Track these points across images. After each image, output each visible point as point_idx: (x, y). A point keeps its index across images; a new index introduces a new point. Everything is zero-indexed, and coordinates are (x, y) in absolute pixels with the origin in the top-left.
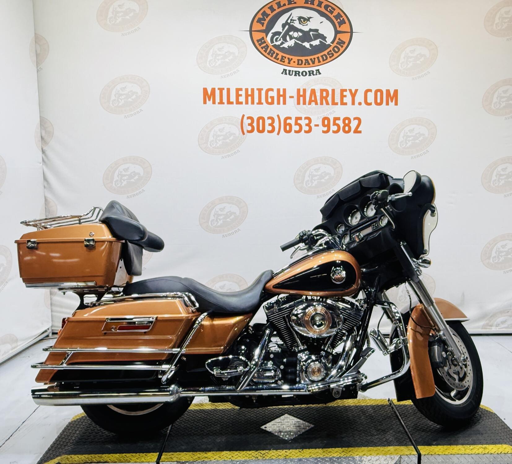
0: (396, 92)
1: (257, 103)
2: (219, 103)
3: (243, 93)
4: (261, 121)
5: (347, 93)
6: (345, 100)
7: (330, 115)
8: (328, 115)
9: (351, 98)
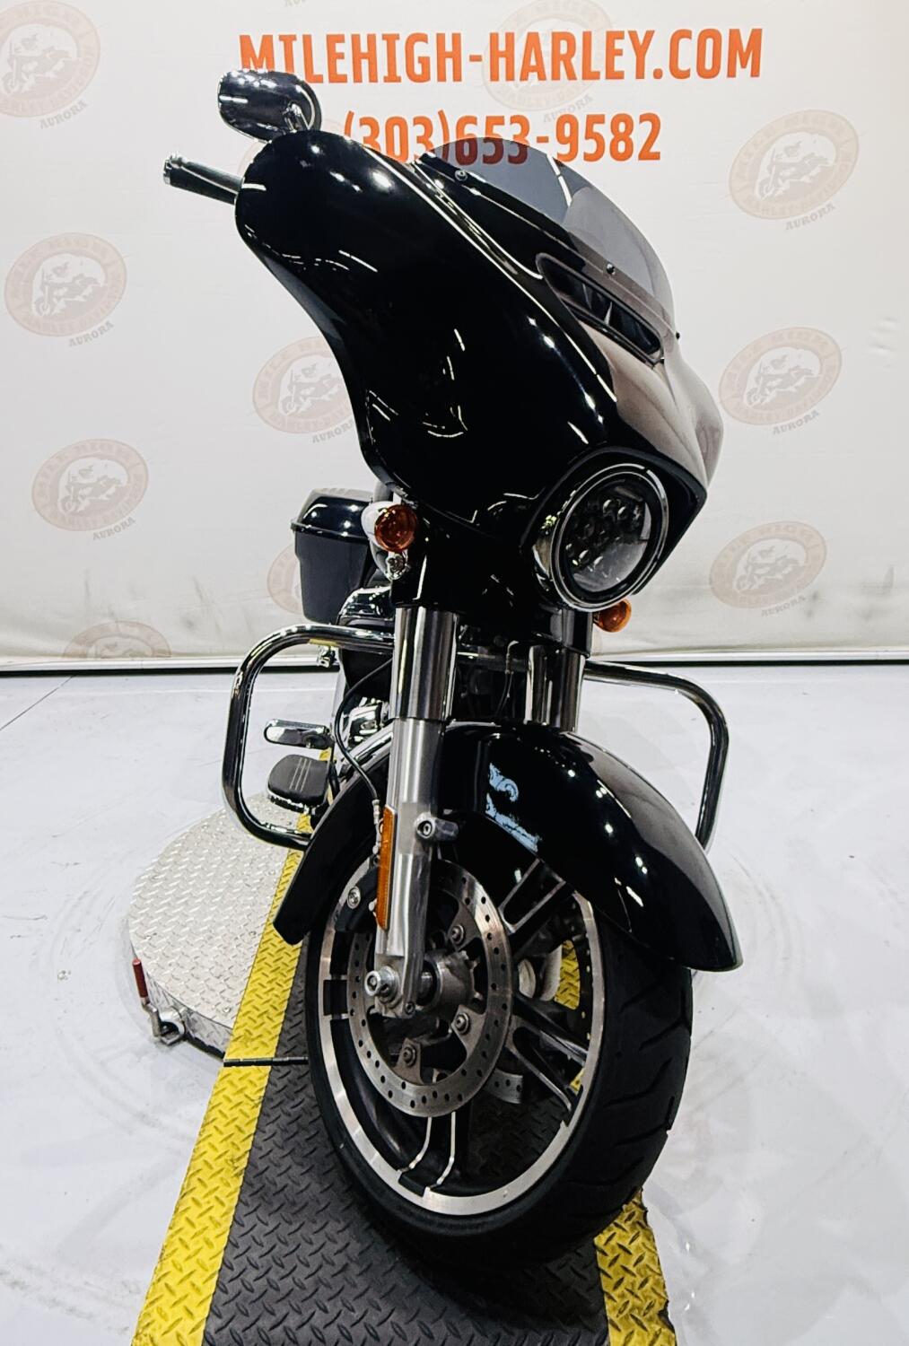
0: (756, 35)
1: (385, 78)
3: (345, 48)
5: (624, 44)
6: (619, 64)
7: (579, 108)
8: (572, 109)
9: (635, 58)
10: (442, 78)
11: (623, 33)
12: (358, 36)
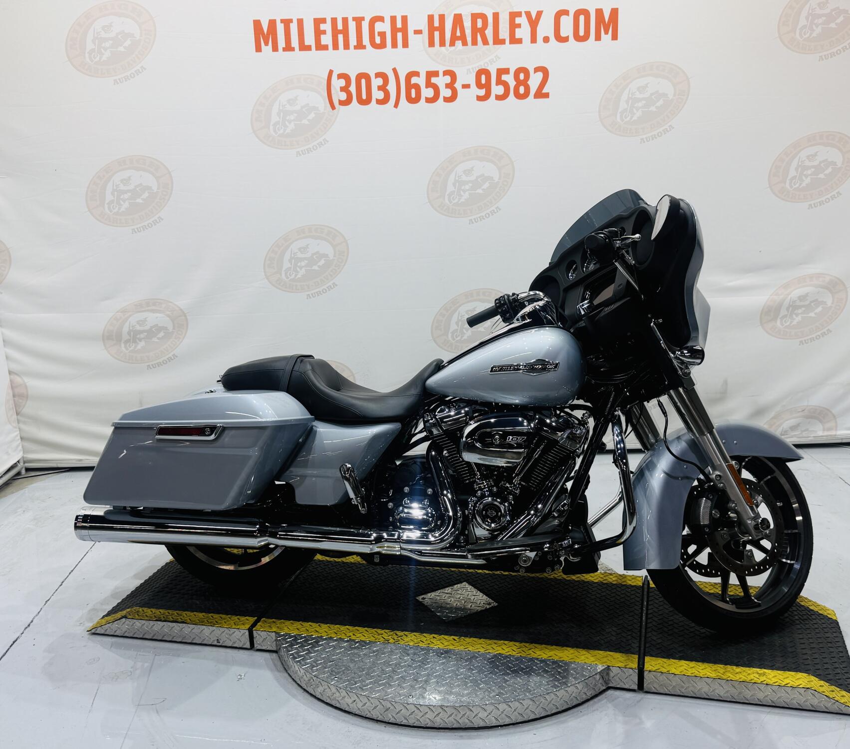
0: (614, 13)
1: (354, 46)
2: (284, 50)
3: (327, 27)
4: (363, 81)
5: (522, 20)
6: (519, 33)
7: (491, 64)
8: (486, 64)
9: (529, 29)
10: (394, 45)
11: (521, 12)
12: (336, 18)
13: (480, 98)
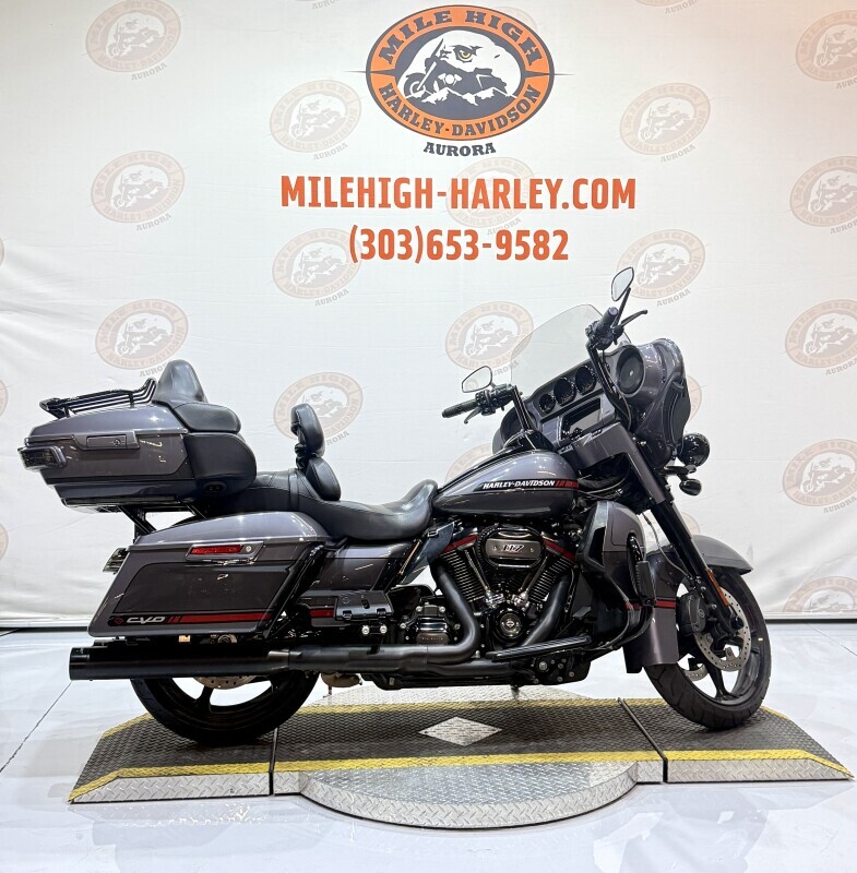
0: (631, 182)
1: (380, 204)
2: (310, 205)
3: (354, 186)
4: (386, 237)
6: (539, 199)
9: (549, 195)
10: (418, 205)
11: (541, 180)
13: (499, 257)
